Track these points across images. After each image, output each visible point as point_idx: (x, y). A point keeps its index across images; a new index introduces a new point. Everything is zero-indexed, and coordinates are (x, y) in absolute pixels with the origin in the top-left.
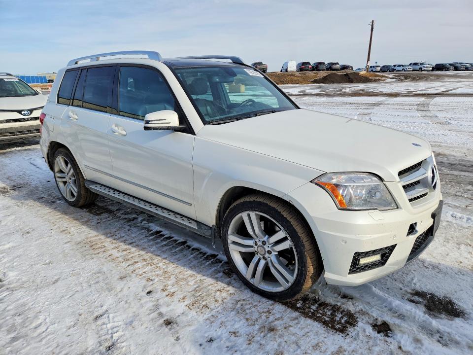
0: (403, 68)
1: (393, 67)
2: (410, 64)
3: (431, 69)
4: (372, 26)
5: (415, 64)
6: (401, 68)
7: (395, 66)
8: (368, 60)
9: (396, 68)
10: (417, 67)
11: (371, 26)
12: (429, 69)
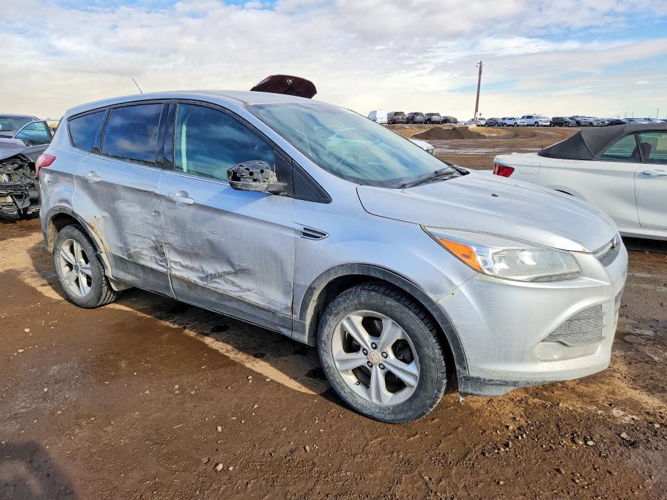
0: (515, 122)
1: (502, 121)
2: (523, 117)
3: (549, 123)
4: (481, 67)
5: (529, 117)
6: (512, 122)
7: (504, 119)
8: (476, 111)
9: (506, 121)
10: (532, 121)
11: (478, 68)
12: (547, 124)
